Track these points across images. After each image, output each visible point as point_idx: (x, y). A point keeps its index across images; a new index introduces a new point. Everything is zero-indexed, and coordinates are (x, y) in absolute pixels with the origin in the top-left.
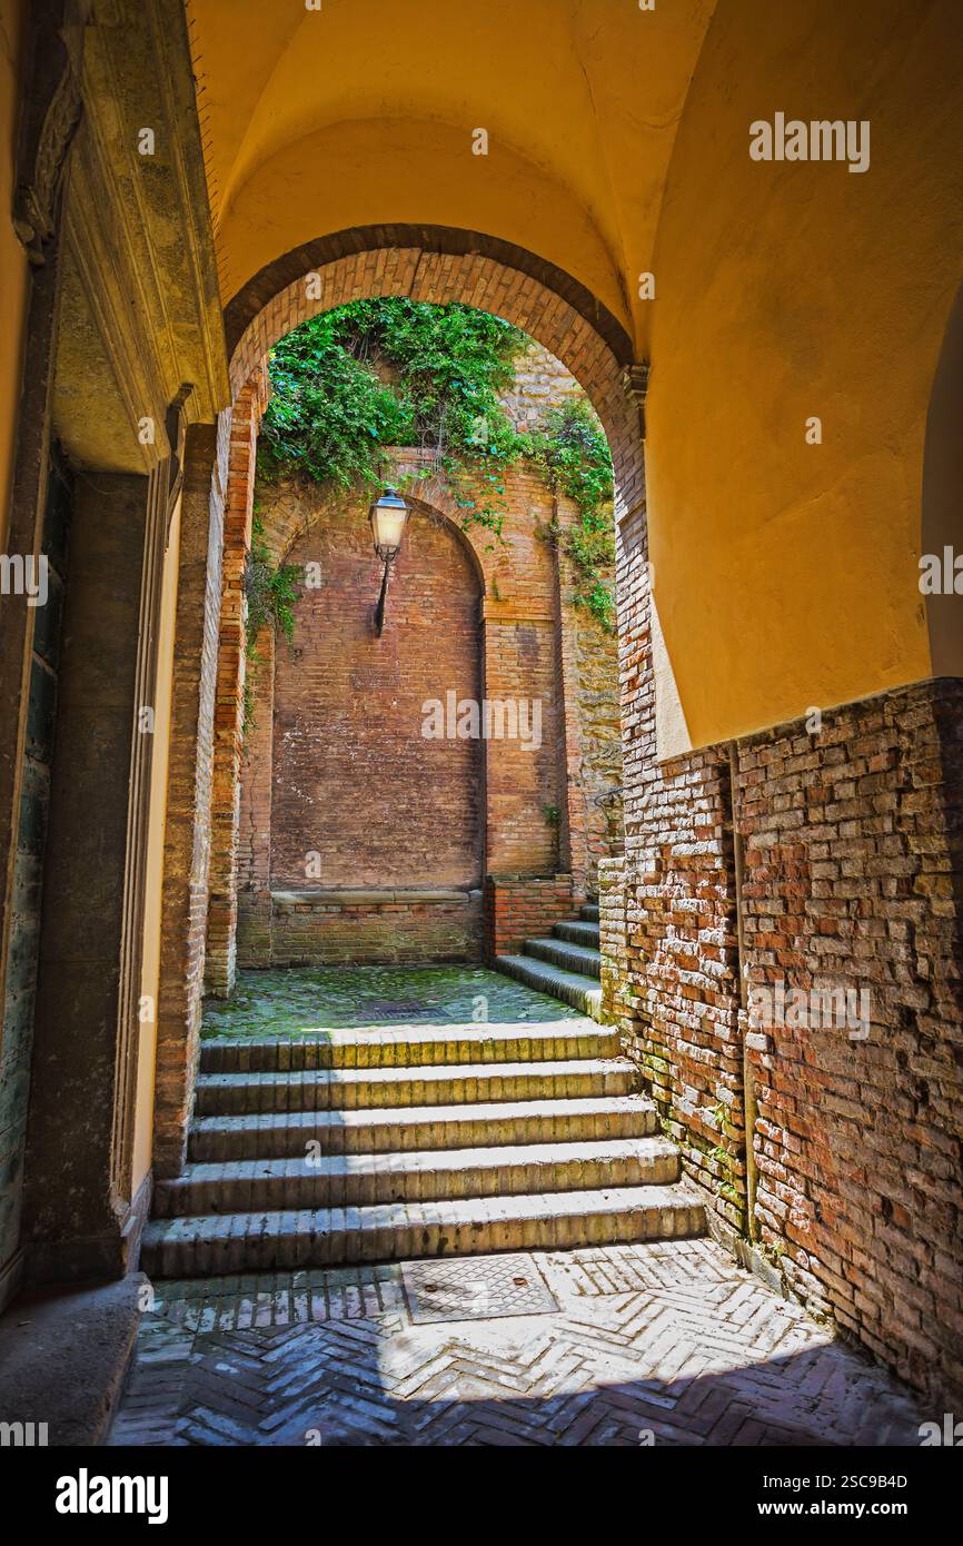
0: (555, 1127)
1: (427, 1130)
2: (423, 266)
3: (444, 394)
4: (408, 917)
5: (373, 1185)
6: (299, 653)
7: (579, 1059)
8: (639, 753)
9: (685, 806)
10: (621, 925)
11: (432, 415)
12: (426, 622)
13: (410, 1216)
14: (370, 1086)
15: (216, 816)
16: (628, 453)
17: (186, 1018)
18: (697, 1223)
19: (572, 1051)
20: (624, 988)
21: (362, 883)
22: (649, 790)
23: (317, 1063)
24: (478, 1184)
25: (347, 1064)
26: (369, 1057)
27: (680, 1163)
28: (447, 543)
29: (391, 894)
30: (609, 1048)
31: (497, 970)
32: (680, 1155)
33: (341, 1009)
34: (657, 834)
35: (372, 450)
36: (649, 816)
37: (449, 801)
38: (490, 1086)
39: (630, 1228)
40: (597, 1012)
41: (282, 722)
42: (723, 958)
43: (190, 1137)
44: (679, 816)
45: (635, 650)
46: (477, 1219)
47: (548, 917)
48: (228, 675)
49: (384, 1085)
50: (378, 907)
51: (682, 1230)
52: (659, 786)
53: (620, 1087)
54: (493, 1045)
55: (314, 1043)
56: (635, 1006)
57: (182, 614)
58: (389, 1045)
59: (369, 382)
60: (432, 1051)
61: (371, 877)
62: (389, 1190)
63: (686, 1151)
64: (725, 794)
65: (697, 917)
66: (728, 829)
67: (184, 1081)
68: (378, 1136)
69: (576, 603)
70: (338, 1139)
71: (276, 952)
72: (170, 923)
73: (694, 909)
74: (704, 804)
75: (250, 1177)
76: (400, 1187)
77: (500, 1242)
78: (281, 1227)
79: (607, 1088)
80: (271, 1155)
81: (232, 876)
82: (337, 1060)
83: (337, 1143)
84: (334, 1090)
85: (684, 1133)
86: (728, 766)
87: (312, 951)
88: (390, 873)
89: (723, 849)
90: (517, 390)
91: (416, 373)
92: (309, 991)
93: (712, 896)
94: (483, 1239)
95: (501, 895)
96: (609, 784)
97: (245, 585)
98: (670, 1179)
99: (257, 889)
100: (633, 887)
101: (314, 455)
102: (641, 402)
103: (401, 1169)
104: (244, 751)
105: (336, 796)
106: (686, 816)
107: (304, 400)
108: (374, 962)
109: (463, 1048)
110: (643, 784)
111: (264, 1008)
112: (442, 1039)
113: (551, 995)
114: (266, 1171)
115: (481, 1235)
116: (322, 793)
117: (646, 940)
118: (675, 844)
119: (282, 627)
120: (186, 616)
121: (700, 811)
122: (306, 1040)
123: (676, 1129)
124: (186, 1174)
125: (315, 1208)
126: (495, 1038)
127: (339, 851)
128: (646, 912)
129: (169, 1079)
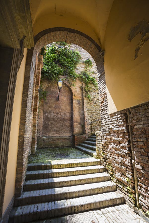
0: (93, 180)
1: (70, 182)
2: (68, 35)
3: (67, 69)
4: (62, 140)
5: (60, 196)
6: (47, 103)
7: (94, 165)
8: (104, 113)
9: (116, 121)
10: (101, 143)
11: (66, 71)
12: (65, 99)
13: (68, 203)
14: (59, 173)
15: (33, 125)
16: (100, 66)
17: (23, 163)
18: (123, 201)
19: (93, 164)
20: (102, 153)
21: (56, 135)
22: (107, 119)
23: (49, 168)
24: (80, 194)
25: (54, 168)
26: (58, 167)
27: (116, 187)
28: (68, 89)
29: (60, 137)
30: (99, 163)
31: (75, 148)
32: (116, 185)
33: (53, 156)
34: (109, 127)
35: (57, 76)
36: (107, 124)
37: (68, 124)
38: (80, 172)
39: (111, 203)
40: (96, 157)
41: (44, 113)
42: (127, 149)
43: (24, 186)
44: (114, 123)
45: (103, 96)
46: (82, 204)
47: (83, 140)
48: (36, 104)
49: (61, 173)
50: (58, 139)
51: (120, 202)
52: (109, 118)
53: (102, 171)
54: (80, 164)
55: (48, 164)
56: (104, 156)
57: (24, 86)
58: (62, 164)
59: (57, 67)
60: (69, 165)
61: (57, 135)
62: (63, 196)
63: (118, 185)
64: (126, 119)
65: (119, 141)
66: (127, 125)
67: (22, 176)
68: (60, 184)
69: (86, 97)
70: (53, 185)
71: (43, 146)
72: (20, 144)
73: (119, 140)
74: (121, 121)
75: (35, 196)
76: (65, 196)
77: (86, 209)
78: (41, 209)
79: (100, 171)
80: (40, 189)
81: (36, 135)
82: (53, 168)
83: (53, 186)
84: (52, 174)
85: (117, 181)
86: (127, 113)
87: (48, 146)
88: (60, 134)
89: (127, 128)
90: (77, 69)
91: (64, 66)
92: (48, 152)
93: (124, 138)
94: (83, 208)
95: (76, 137)
96: (91, 121)
97: (38, 90)
98: (115, 190)
99: (40, 137)
100: (103, 136)
101: (49, 76)
102: (103, 57)
103: (65, 192)
104: (38, 115)
105: (52, 123)
106: (116, 123)
107: (48, 68)
108: (57, 147)
109: (75, 164)
110: (105, 119)
111: (41, 156)
112: (71, 163)
113: (86, 153)
114: (39, 194)
115: (83, 207)
116: (50, 123)
117: (106, 145)
118: (113, 128)
119: (44, 100)
120: (25, 86)
121: (120, 122)
122: (47, 164)
123: (115, 180)
124: (22, 195)
125: (48, 202)
126: (80, 162)
127: (52, 131)
128: (106, 140)
129: (19, 176)
